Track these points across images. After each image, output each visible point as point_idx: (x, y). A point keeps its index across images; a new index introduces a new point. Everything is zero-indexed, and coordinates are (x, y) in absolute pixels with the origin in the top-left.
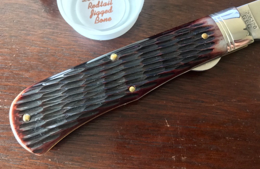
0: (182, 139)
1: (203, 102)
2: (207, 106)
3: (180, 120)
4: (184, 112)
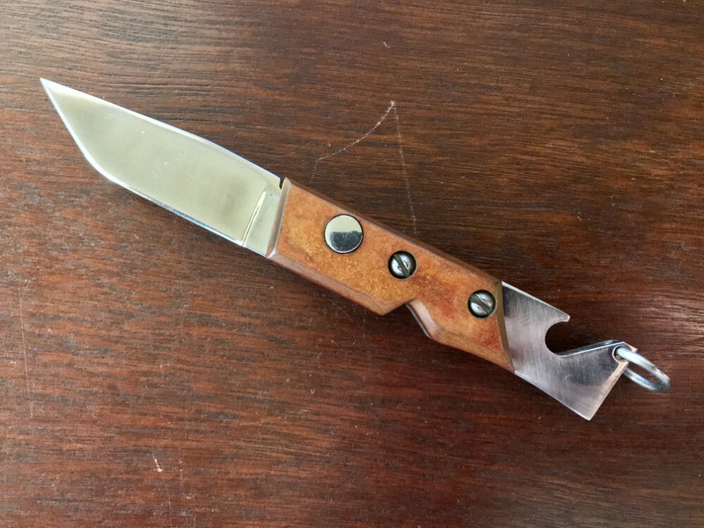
0: (188, 497)
1: (235, 417)
2: (244, 426)
3: (186, 457)
4: (193, 441)
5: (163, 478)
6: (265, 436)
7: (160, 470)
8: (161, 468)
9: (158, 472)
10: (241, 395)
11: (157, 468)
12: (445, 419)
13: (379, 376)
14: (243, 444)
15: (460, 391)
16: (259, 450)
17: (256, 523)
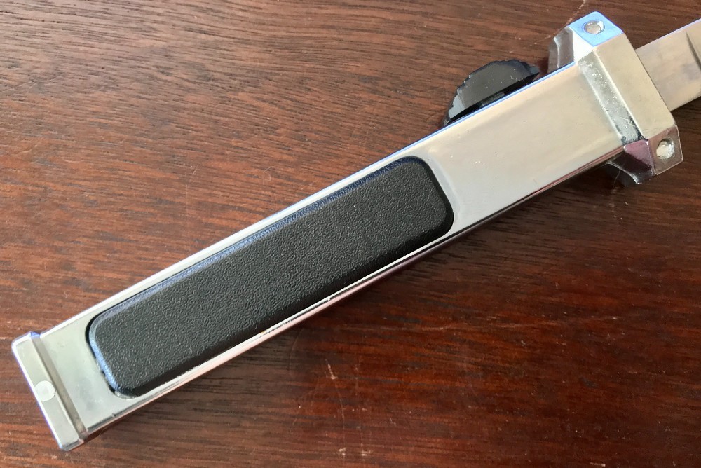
0: (363, 409)
1: (416, 321)
2: (426, 332)
3: (362, 363)
4: (370, 345)
5: (336, 386)
6: (450, 344)
7: (333, 378)
8: (334, 375)
9: (331, 380)
10: (424, 297)
11: (330, 375)
12: (643, 331)
13: (573, 282)
14: (427, 352)
15: (659, 301)
16: (443, 359)
17: (438, 440)
